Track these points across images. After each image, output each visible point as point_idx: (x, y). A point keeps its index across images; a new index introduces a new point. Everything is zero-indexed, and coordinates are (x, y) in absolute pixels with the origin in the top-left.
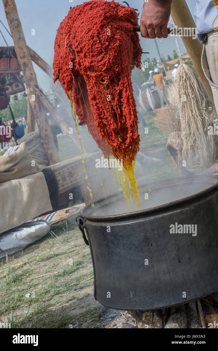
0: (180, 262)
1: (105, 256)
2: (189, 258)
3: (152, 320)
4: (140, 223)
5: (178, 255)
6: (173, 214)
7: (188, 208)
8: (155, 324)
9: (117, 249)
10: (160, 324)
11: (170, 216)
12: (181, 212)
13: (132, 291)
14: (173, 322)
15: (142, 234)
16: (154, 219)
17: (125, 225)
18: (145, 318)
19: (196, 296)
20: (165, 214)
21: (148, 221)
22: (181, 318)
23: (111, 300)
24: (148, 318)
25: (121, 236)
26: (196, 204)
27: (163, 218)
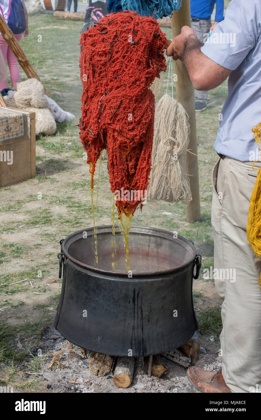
0: (149, 321)
1: (81, 299)
2: (157, 320)
3: (104, 358)
4: (126, 282)
5: (149, 316)
6: (154, 282)
7: (168, 278)
8: (106, 362)
9: (96, 297)
10: (110, 363)
11: (152, 282)
12: (162, 281)
13: (100, 336)
14: (125, 367)
15: (124, 292)
16: (138, 282)
17: (111, 280)
18: (98, 355)
19: (154, 352)
20: (149, 280)
21: (133, 283)
22: (130, 362)
23: (76, 337)
24: (100, 356)
25: (104, 288)
26: (176, 275)
27: (146, 283)
